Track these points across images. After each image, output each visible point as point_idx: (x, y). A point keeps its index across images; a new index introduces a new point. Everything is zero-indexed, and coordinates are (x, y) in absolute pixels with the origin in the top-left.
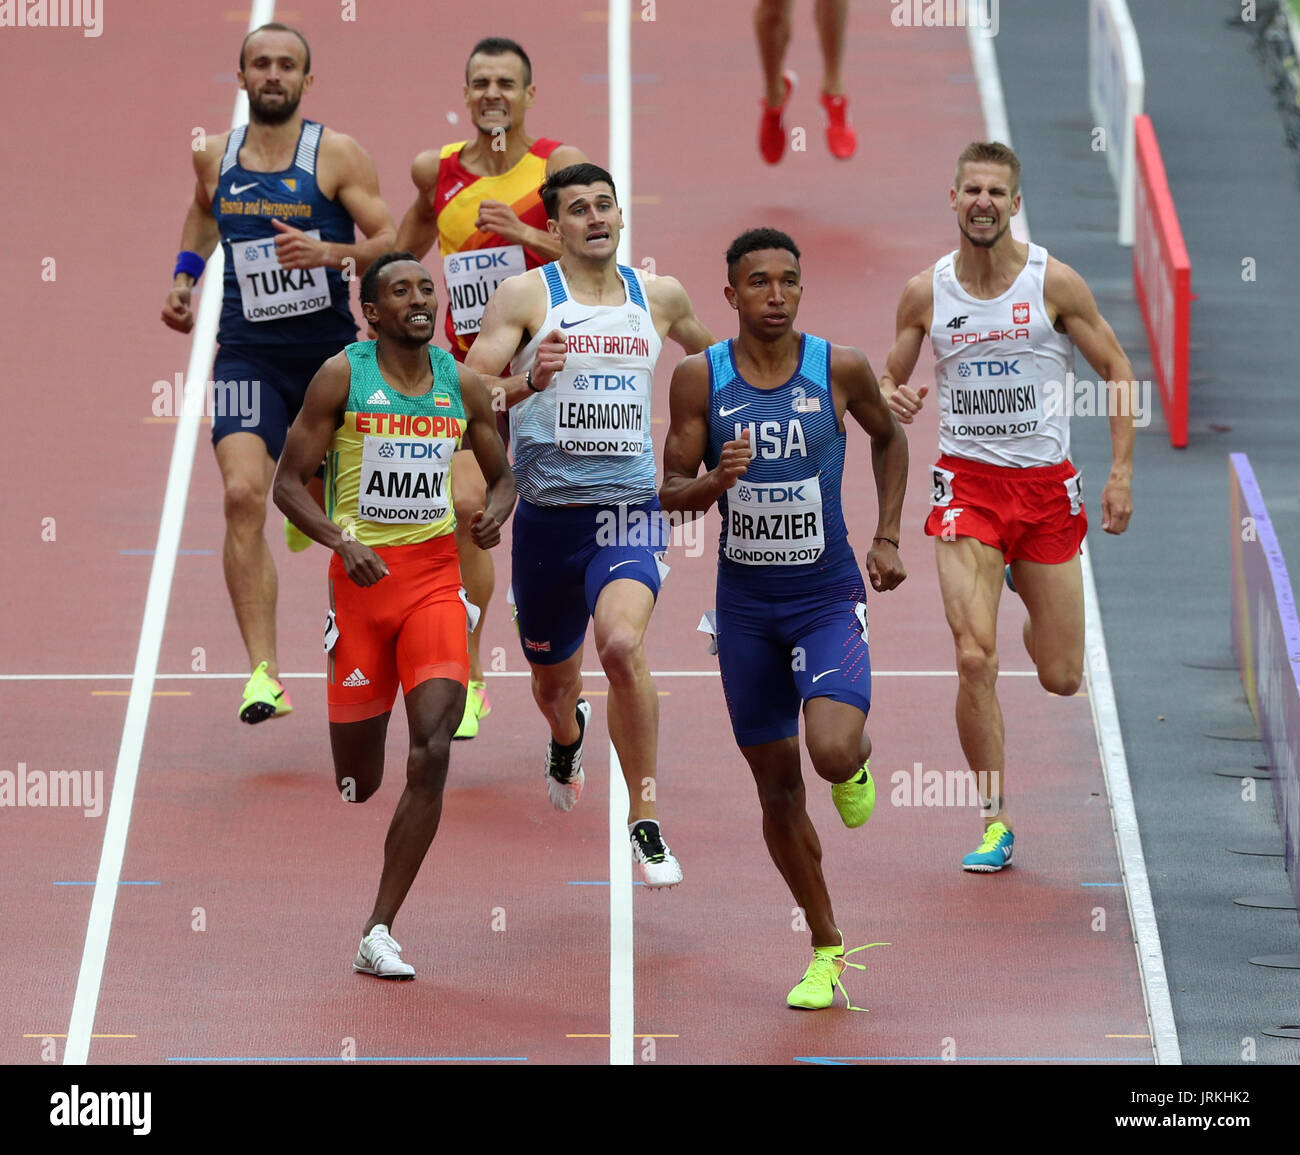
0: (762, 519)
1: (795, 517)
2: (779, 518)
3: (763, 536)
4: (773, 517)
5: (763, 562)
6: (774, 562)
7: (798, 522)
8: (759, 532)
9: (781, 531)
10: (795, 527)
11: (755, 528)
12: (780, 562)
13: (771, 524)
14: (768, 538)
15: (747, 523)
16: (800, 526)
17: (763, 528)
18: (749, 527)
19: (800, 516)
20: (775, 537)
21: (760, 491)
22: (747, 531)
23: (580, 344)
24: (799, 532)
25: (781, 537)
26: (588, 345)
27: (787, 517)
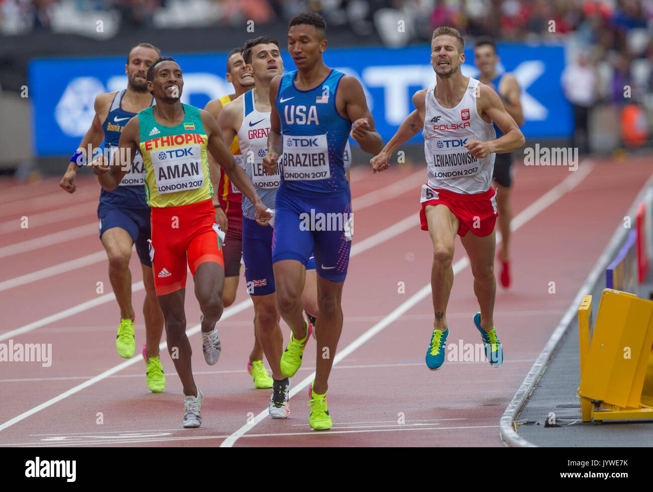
0: (298, 155)
1: (313, 155)
2: (306, 155)
3: (299, 165)
4: (303, 155)
5: (299, 179)
6: (304, 179)
7: (315, 157)
8: (297, 163)
9: (307, 162)
10: (314, 160)
11: (295, 160)
12: (307, 179)
13: (302, 158)
14: (301, 166)
15: (291, 158)
16: (316, 160)
17: (298, 161)
18: (292, 160)
19: (316, 155)
20: (304, 165)
21: (296, 140)
22: (291, 162)
23: (259, 133)
24: (316, 162)
25: (307, 166)
26: (262, 134)
27: (309, 155)
